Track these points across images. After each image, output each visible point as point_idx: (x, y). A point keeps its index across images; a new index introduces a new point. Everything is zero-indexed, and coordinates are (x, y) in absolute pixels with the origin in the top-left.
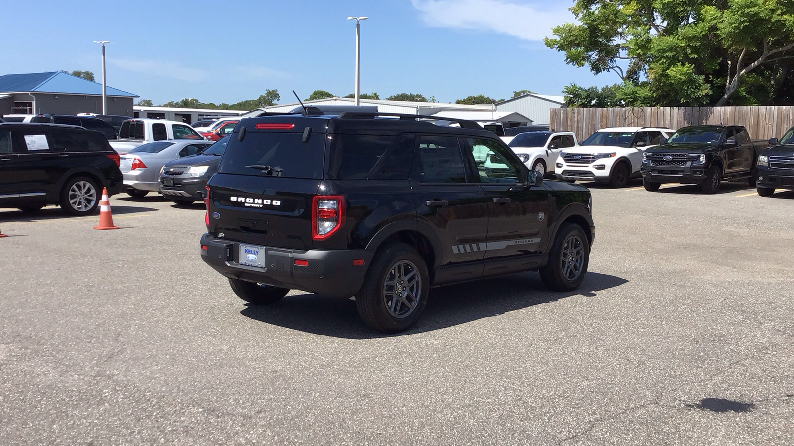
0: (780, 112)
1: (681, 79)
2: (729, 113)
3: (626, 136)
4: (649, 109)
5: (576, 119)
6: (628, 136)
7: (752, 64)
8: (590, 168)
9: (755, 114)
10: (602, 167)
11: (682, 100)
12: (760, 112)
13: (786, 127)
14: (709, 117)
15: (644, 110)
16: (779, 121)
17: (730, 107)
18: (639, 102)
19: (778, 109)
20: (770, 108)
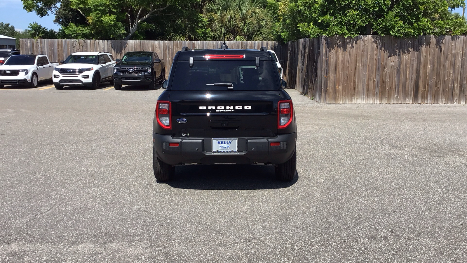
0: (164, 44)
1: (110, 23)
2: (137, 44)
3: (91, 57)
4: (89, 41)
5: (40, 46)
6: (93, 57)
7: (144, 17)
8: (79, 77)
9: (151, 45)
10: (87, 77)
11: (111, 36)
12: (154, 44)
13: (168, 52)
14: (126, 46)
15: (86, 41)
16: (164, 49)
17: (137, 41)
18: (80, 37)
19: (163, 42)
20: (159, 42)
